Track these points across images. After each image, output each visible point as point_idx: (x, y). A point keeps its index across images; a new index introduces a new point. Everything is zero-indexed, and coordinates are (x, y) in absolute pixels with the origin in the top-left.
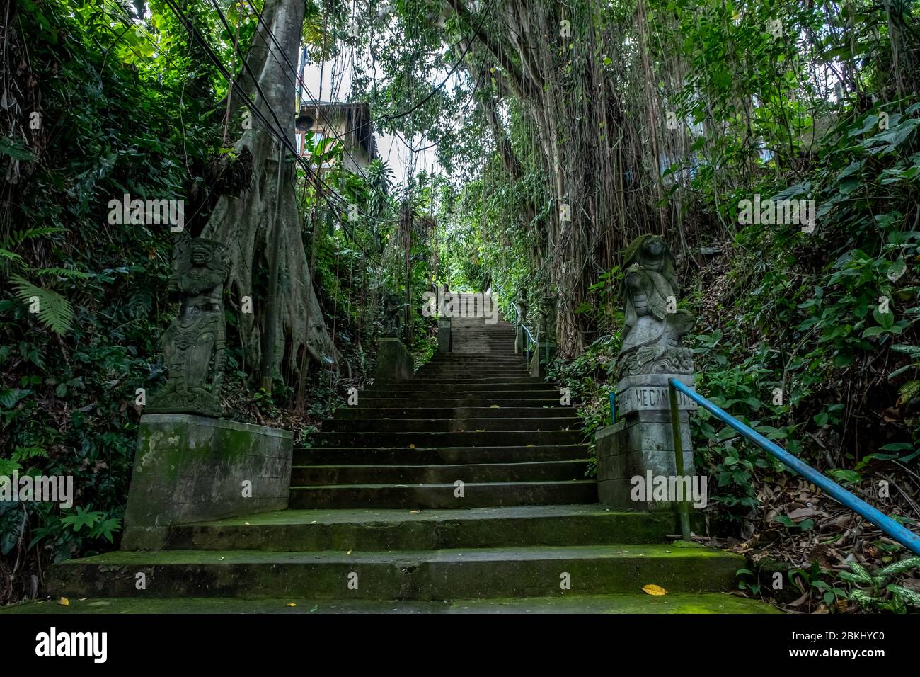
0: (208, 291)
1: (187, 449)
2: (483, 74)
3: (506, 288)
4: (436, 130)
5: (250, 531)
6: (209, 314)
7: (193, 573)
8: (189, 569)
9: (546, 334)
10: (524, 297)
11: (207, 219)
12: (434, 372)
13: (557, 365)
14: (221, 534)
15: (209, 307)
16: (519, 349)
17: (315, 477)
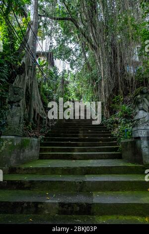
0: (19, 101)
1: (14, 146)
2: (83, 45)
4: (70, 59)
5: (32, 169)
6: (19, 108)
7: (18, 183)
8: (17, 182)
11: (14, 81)
14: (24, 170)
15: (19, 106)
17: (45, 150)
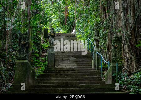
3: (85, 30)
9: (116, 58)
10: (98, 36)
12: (47, 79)
13: (123, 77)
16: (95, 66)
